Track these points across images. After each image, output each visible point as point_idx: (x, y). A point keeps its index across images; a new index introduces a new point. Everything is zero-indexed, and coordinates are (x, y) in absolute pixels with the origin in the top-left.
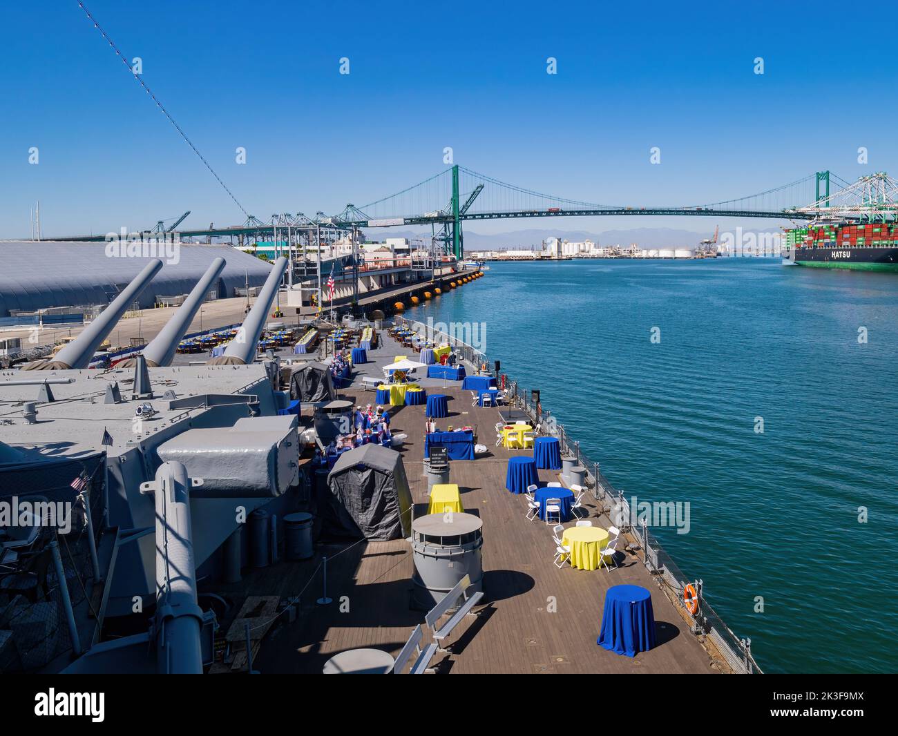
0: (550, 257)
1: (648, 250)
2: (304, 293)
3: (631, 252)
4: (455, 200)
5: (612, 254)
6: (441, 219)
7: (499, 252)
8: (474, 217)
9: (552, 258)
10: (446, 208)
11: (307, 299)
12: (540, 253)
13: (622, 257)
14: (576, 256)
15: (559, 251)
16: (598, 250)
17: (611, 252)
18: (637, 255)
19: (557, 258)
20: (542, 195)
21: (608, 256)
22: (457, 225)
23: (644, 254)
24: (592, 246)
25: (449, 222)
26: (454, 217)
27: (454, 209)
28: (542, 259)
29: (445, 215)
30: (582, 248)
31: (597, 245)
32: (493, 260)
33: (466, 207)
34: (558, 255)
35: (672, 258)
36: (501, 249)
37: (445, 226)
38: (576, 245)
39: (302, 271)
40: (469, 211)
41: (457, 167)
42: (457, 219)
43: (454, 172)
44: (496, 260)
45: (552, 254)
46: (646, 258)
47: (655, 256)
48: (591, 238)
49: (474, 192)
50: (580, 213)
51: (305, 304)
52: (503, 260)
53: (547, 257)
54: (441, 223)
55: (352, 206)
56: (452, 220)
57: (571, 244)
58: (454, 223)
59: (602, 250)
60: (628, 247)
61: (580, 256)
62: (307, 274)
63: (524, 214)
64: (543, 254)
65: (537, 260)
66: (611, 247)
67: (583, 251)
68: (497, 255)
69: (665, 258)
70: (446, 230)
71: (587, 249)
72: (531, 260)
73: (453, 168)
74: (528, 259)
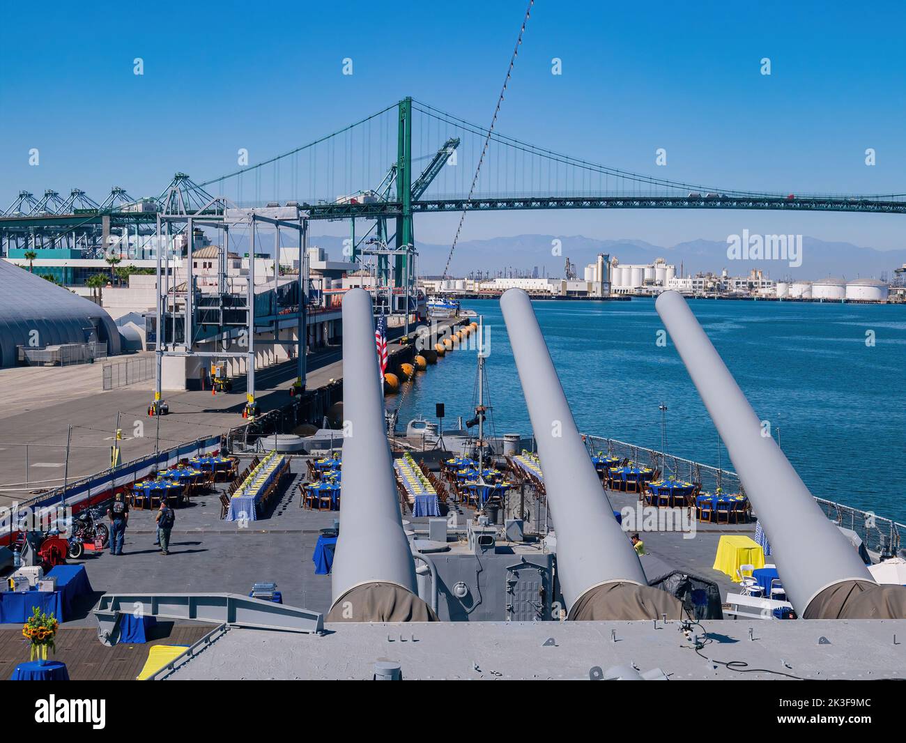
0: (585, 293)
1: (789, 283)
2: (190, 362)
3: (751, 286)
4: (402, 169)
5: (712, 289)
6: (373, 209)
7: (479, 279)
8: (441, 206)
9: (591, 295)
10: (384, 188)
11: (197, 375)
12: (564, 285)
13: (734, 298)
14: (636, 292)
15: (606, 282)
16: (681, 281)
17: (710, 285)
18: (763, 292)
19: (599, 294)
20: (584, 164)
21: (704, 294)
22: (406, 222)
23: (780, 291)
24: (669, 272)
25: (387, 216)
26: (399, 206)
27: (401, 188)
28: (569, 296)
29: (378, 199)
30: (648, 276)
31: (679, 270)
32: (467, 297)
33: (423, 185)
34: (603, 290)
35: (839, 301)
36: (484, 275)
37: (379, 224)
38: (635, 270)
39: (213, 316)
40: (430, 194)
41: (409, 101)
42: (406, 209)
43: (402, 111)
44: (475, 297)
45: (590, 284)
46: (784, 300)
47: (805, 296)
48: (667, 256)
49: (439, 155)
50: (660, 202)
51: (192, 385)
52: (488, 297)
53: (580, 293)
54: (369, 217)
55: (186, 177)
56: (395, 210)
57: (624, 268)
58: (400, 218)
59: (690, 281)
60: (747, 276)
61: (644, 292)
62: (224, 321)
63: (527, 204)
64: (572, 286)
65: (559, 298)
66: (710, 275)
67: (651, 283)
68: (475, 287)
69: (825, 301)
70: (379, 233)
71: (658, 278)
72: (546, 298)
73: (400, 104)
74: (541, 297)
